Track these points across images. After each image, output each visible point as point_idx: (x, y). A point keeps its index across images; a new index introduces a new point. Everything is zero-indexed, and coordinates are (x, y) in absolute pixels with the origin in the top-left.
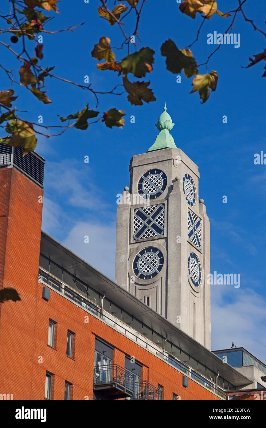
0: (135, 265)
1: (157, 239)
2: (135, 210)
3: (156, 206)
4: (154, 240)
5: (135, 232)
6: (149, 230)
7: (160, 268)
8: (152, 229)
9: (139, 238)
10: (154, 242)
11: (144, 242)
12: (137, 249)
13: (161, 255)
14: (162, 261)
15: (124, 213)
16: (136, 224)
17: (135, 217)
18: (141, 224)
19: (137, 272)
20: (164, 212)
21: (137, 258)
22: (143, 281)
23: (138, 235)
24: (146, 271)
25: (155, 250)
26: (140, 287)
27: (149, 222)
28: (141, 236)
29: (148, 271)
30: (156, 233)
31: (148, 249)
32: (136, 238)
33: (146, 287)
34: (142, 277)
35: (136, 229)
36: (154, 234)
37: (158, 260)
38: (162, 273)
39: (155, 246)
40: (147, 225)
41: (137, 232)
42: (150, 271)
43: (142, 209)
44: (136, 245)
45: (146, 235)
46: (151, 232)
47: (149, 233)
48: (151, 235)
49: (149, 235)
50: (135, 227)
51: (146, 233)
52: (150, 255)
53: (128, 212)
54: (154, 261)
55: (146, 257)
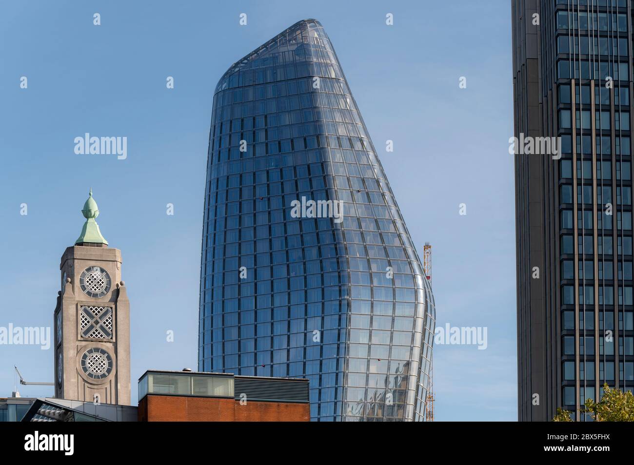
0: (83, 363)
1: (105, 342)
2: (81, 306)
3: (104, 308)
4: (102, 342)
5: (82, 329)
6: (97, 331)
7: (109, 371)
8: (99, 330)
9: (87, 337)
10: (102, 344)
11: (92, 341)
12: (85, 347)
13: (109, 358)
14: (110, 364)
15: (70, 307)
16: (83, 322)
17: (82, 314)
18: (88, 322)
19: (85, 370)
20: (111, 316)
21: (85, 357)
22: (93, 380)
23: (86, 333)
24: (95, 371)
25: (103, 352)
26: (90, 386)
27: (97, 322)
28: (89, 335)
29: (97, 371)
30: (104, 336)
31: (97, 350)
32: (83, 335)
33: (95, 387)
34: (90, 375)
35: (83, 327)
36: (101, 336)
37: (106, 362)
38: (112, 376)
39: (104, 348)
40: (94, 325)
41: (85, 329)
42: (99, 371)
43: (89, 307)
44: (84, 343)
45: (94, 335)
46: (99, 333)
47: (96, 333)
48: (99, 336)
49: (96, 336)
50: (82, 324)
51: (94, 333)
52: (99, 356)
53: (74, 306)
54: (102, 362)
55: (94, 356)
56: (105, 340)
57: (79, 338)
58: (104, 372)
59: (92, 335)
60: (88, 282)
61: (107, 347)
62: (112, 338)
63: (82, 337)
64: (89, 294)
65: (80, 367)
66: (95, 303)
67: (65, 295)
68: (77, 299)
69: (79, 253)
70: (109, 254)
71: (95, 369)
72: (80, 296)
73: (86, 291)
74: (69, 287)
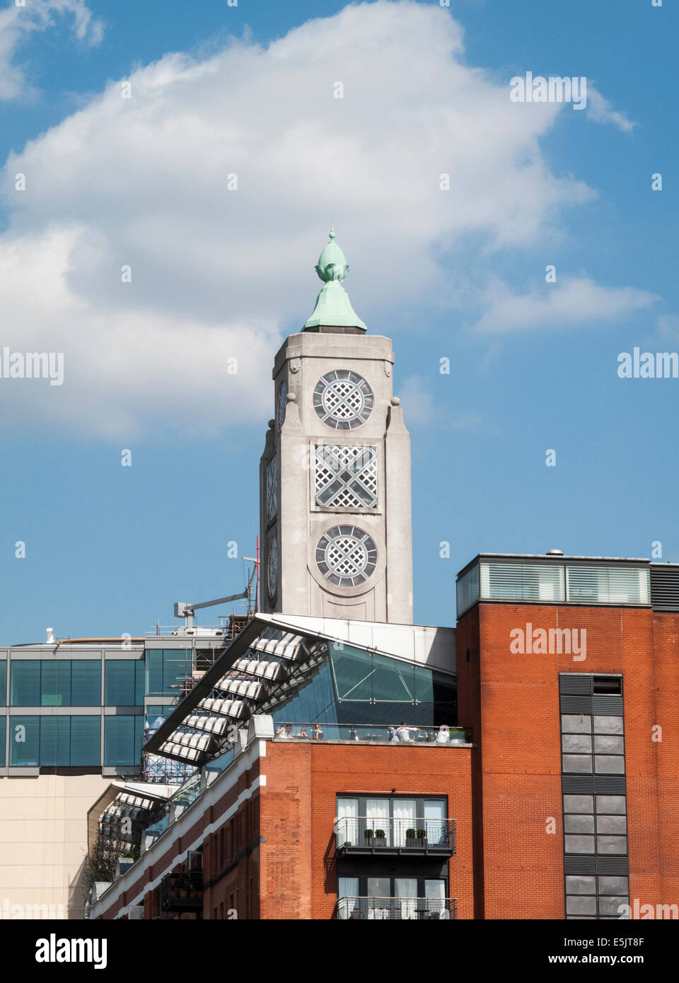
0: (320, 555)
1: (363, 514)
2: (317, 447)
3: (360, 449)
4: (357, 514)
5: (317, 490)
6: (346, 492)
7: (370, 570)
8: (351, 492)
9: (327, 504)
10: (357, 519)
11: (338, 513)
12: (324, 523)
13: (370, 545)
14: (373, 558)
16: (320, 476)
17: (317, 462)
18: (330, 476)
19: (323, 568)
20: (375, 464)
21: (323, 544)
22: (339, 589)
23: (325, 497)
25: (359, 533)
26: (333, 599)
27: (346, 477)
28: (331, 500)
29: (346, 571)
30: (361, 502)
31: (346, 529)
32: (320, 502)
33: (344, 601)
34: (333, 579)
35: (321, 486)
36: (356, 502)
37: (364, 552)
38: (375, 579)
39: (361, 526)
40: (342, 481)
41: (322, 490)
42: (351, 571)
43: (332, 448)
44: (322, 517)
45: (341, 502)
46: (351, 497)
47: (346, 497)
48: (351, 502)
49: (346, 502)
50: (317, 481)
51: (341, 497)
52: (350, 542)
53: (304, 448)
54: (357, 553)
55: (342, 542)
56: (362, 510)
57: (313, 508)
58: (361, 570)
59: (336, 502)
60: (329, 400)
61: (367, 524)
62: (375, 507)
63: (317, 505)
64: (330, 422)
65: (314, 565)
66: (343, 440)
67: (285, 427)
68: (309, 433)
69: (312, 346)
70: (371, 347)
71: (342, 567)
72: (314, 426)
73: (326, 417)
74: (291, 410)
